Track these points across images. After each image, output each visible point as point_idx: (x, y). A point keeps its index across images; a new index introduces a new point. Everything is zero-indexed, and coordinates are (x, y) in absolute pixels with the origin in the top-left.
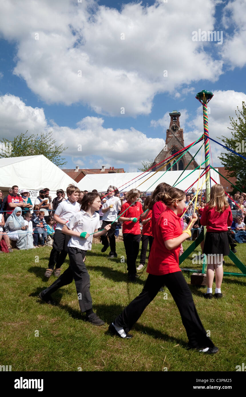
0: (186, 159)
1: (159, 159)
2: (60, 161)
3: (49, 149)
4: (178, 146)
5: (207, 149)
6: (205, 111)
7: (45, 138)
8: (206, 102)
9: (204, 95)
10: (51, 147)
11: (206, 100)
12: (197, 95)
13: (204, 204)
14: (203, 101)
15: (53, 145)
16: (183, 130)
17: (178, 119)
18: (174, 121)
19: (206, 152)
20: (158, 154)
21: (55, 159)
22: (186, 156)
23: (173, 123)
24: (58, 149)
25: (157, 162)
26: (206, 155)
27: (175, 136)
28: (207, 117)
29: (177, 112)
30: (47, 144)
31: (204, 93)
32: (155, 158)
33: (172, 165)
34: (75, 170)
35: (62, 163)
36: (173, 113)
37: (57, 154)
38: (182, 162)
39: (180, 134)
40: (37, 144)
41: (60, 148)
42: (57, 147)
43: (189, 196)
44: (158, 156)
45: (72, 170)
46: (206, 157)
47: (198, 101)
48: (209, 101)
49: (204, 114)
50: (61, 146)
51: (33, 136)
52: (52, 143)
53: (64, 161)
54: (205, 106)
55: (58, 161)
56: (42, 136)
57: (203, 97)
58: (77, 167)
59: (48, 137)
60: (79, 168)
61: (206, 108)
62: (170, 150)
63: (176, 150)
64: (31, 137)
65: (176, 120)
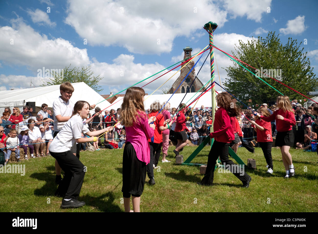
0: (196, 85)
1: (175, 85)
2: (97, 88)
3: (88, 79)
4: (190, 75)
5: (212, 69)
6: (211, 38)
7: (85, 70)
8: (212, 31)
9: (210, 26)
10: (90, 77)
11: (212, 29)
12: (205, 26)
13: (210, 118)
14: (209, 30)
15: (91, 76)
16: (194, 62)
17: (190, 53)
18: (187, 55)
19: (212, 72)
20: (175, 81)
21: (93, 87)
22: (196, 83)
23: (186, 57)
24: (96, 79)
25: (174, 87)
26: (212, 73)
27: (188, 67)
28: (213, 43)
29: (190, 48)
30: (87, 75)
31: (210, 24)
32: (172, 85)
33: (186, 89)
34: (109, 95)
35: (99, 90)
36: (186, 49)
37: (95, 83)
38: (194, 87)
39: (192, 65)
40: (79, 74)
41: (97, 78)
42: (95, 77)
43: (199, 112)
44: (174, 83)
45: (107, 95)
46: (212, 75)
47: (205, 30)
48: (214, 31)
49: (210, 41)
50: (98, 76)
51: (75, 69)
52: (91, 74)
53: (101, 88)
54: (211, 34)
55: (96, 88)
56: (83, 69)
57: (209, 27)
58: (111, 93)
59: (87, 70)
60: (112, 94)
61: (212, 36)
62: (184, 78)
63: (189, 78)
64: (74, 69)
65: (189, 54)
